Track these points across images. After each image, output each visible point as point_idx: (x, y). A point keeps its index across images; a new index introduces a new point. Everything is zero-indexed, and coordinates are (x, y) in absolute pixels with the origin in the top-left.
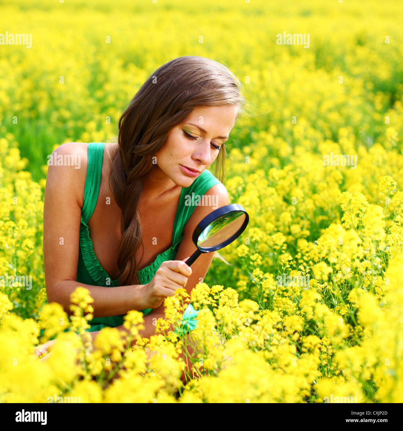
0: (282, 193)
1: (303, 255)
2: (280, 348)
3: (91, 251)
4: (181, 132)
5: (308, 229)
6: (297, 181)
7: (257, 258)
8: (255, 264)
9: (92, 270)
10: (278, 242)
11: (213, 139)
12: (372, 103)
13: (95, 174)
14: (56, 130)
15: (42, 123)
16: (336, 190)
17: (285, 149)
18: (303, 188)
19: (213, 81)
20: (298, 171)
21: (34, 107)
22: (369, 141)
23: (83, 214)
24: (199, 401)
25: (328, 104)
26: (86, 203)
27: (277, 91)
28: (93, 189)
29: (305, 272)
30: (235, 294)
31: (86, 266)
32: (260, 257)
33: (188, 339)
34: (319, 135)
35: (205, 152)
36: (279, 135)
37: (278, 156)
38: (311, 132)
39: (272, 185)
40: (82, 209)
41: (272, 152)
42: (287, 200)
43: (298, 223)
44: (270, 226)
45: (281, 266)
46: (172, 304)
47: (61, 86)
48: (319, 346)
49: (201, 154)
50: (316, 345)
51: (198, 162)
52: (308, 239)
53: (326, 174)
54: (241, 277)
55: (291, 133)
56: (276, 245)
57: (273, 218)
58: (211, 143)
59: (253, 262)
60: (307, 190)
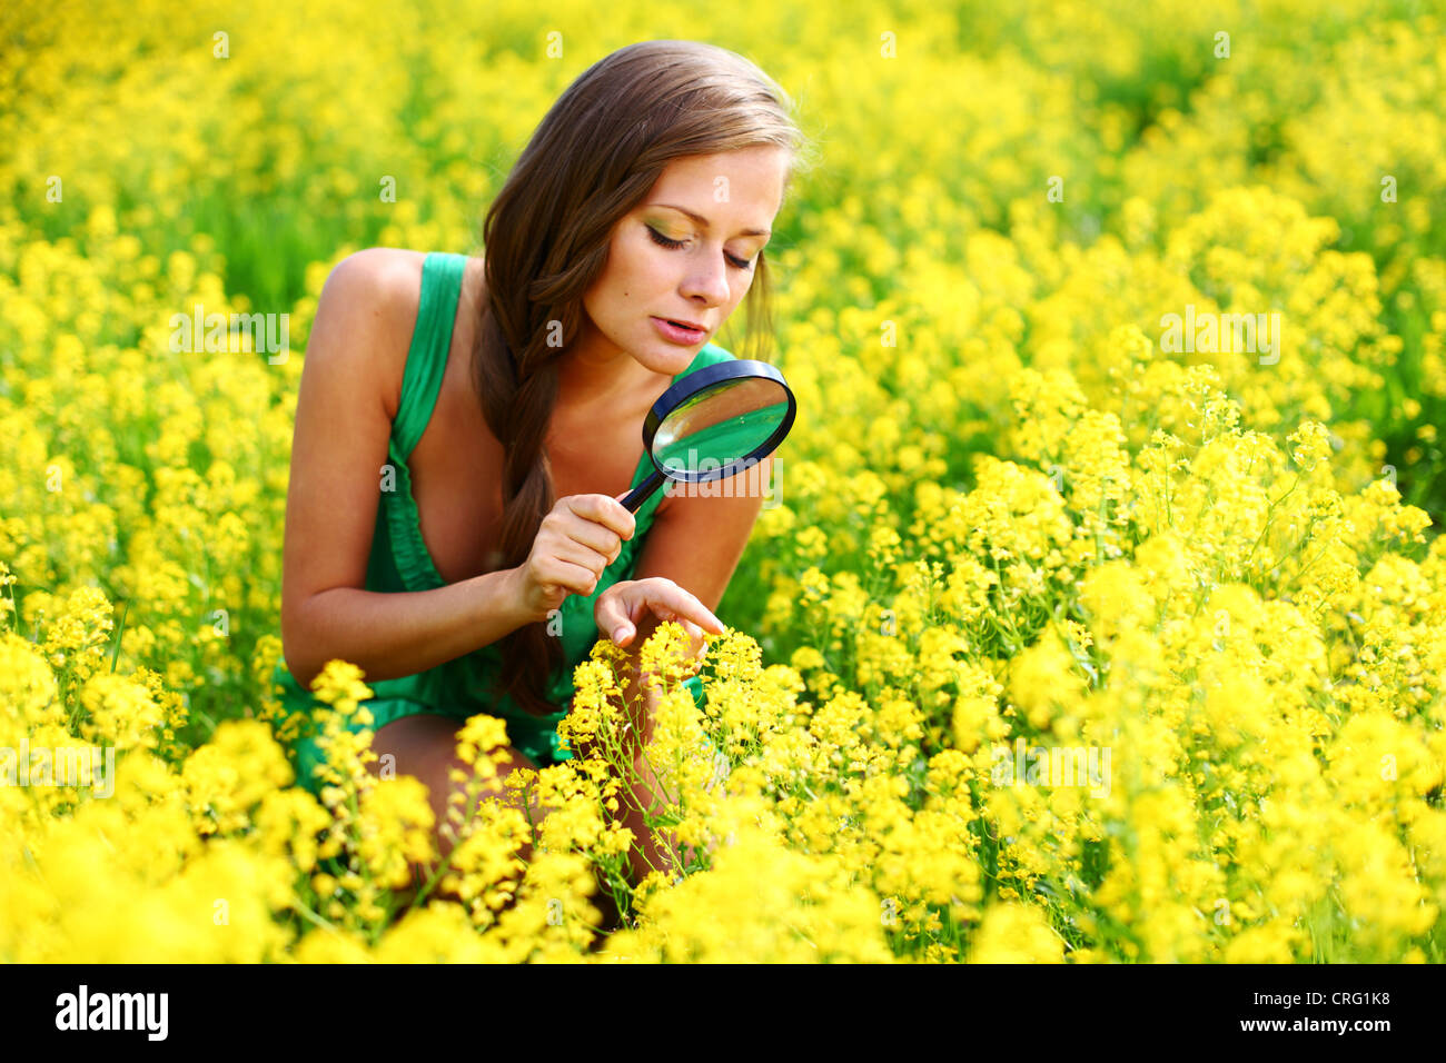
0: (877, 369)
1: (929, 526)
2: (868, 783)
3: (414, 533)
4: (644, 231)
5: (943, 457)
6: (911, 338)
7: (815, 539)
8: (811, 553)
9: (414, 579)
10: (865, 496)
11: (729, 242)
12: (1094, 132)
13: (436, 335)
14: (321, 222)
15: (286, 205)
16: (1009, 358)
17: (882, 257)
18: (925, 355)
19: (709, 91)
20: (913, 313)
21: (266, 166)
22: (1089, 225)
23: (395, 434)
24: (652, 959)
25: (987, 139)
26: (405, 408)
27: (865, 111)
28: (426, 374)
29: (932, 575)
30: (753, 647)
31: (399, 567)
32: (822, 537)
33: (637, 769)
34: (966, 217)
35: (713, 273)
36: (870, 219)
37: (866, 274)
38: (946, 211)
39: (850, 351)
40: (393, 420)
41: (851, 262)
42: (889, 386)
43: (916, 443)
44: (846, 454)
45: (872, 559)
46: (594, 680)
47: (332, 115)
48: (969, 774)
49: (702, 282)
50: (961, 773)
51: (697, 302)
52: (942, 482)
53: (984, 318)
54: (781, 581)
55: (897, 214)
56: (861, 503)
57: (854, 432)
58: (725, 251)
59: (806, 547)
60: (937, 359)
